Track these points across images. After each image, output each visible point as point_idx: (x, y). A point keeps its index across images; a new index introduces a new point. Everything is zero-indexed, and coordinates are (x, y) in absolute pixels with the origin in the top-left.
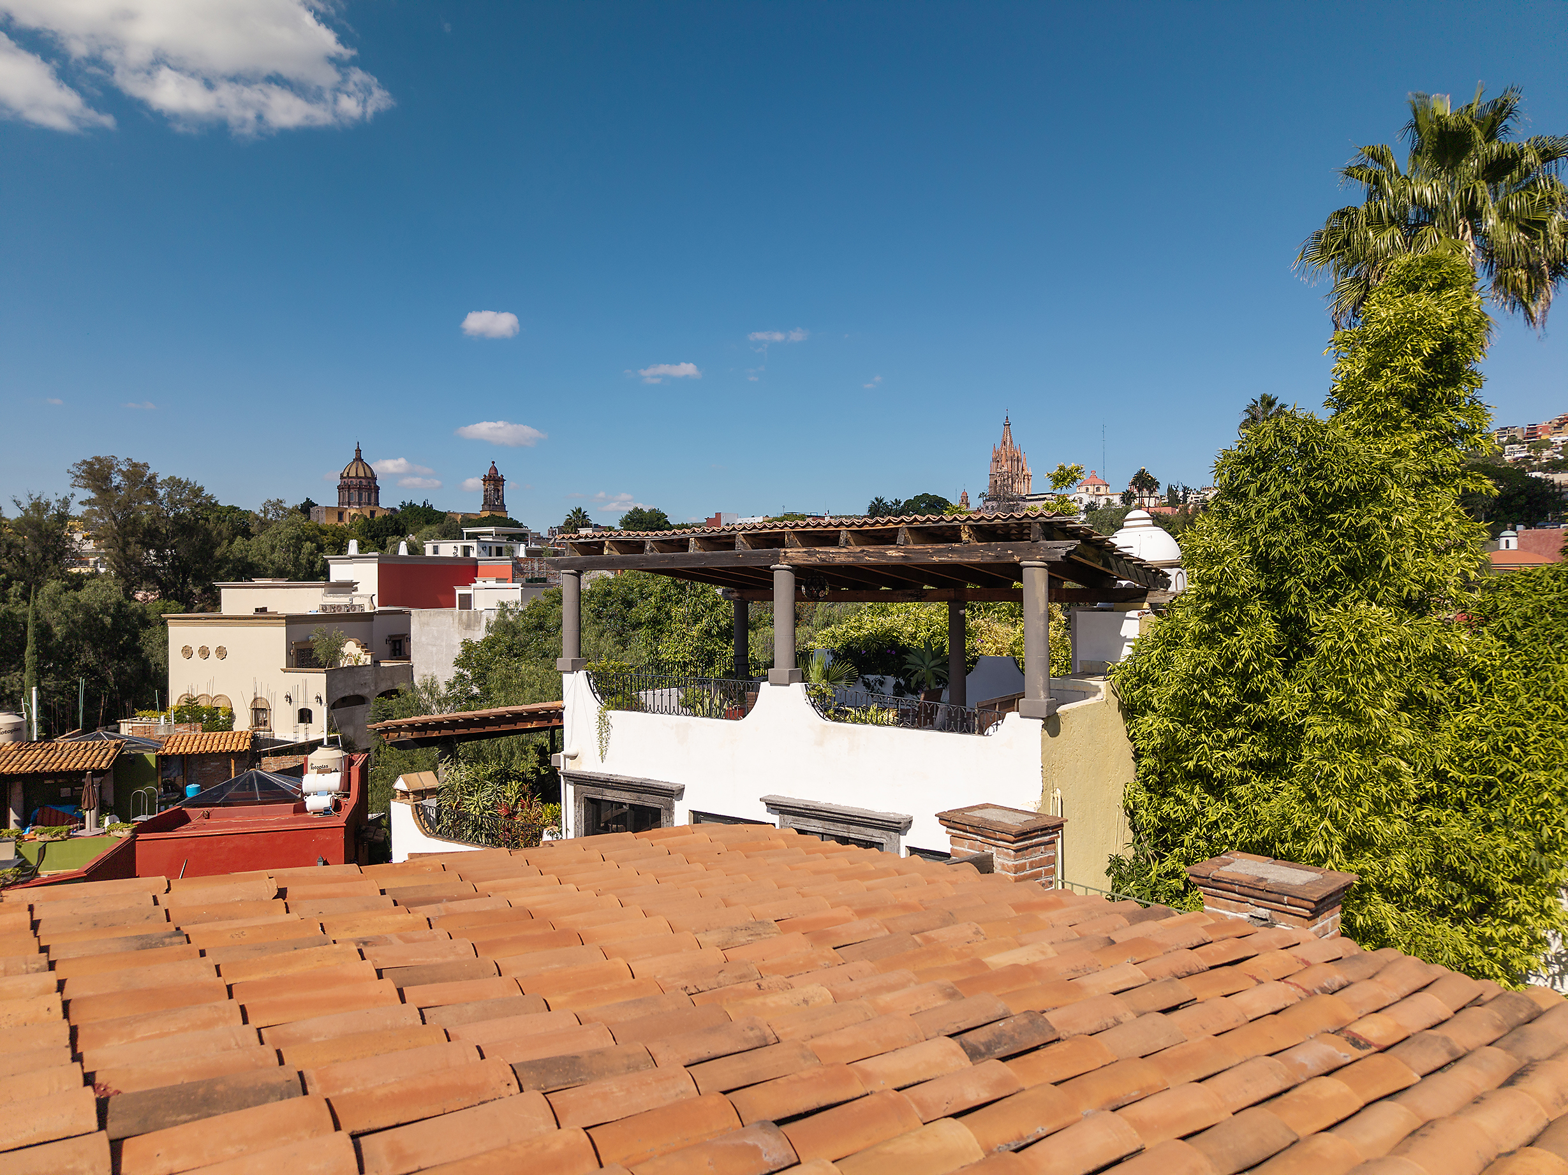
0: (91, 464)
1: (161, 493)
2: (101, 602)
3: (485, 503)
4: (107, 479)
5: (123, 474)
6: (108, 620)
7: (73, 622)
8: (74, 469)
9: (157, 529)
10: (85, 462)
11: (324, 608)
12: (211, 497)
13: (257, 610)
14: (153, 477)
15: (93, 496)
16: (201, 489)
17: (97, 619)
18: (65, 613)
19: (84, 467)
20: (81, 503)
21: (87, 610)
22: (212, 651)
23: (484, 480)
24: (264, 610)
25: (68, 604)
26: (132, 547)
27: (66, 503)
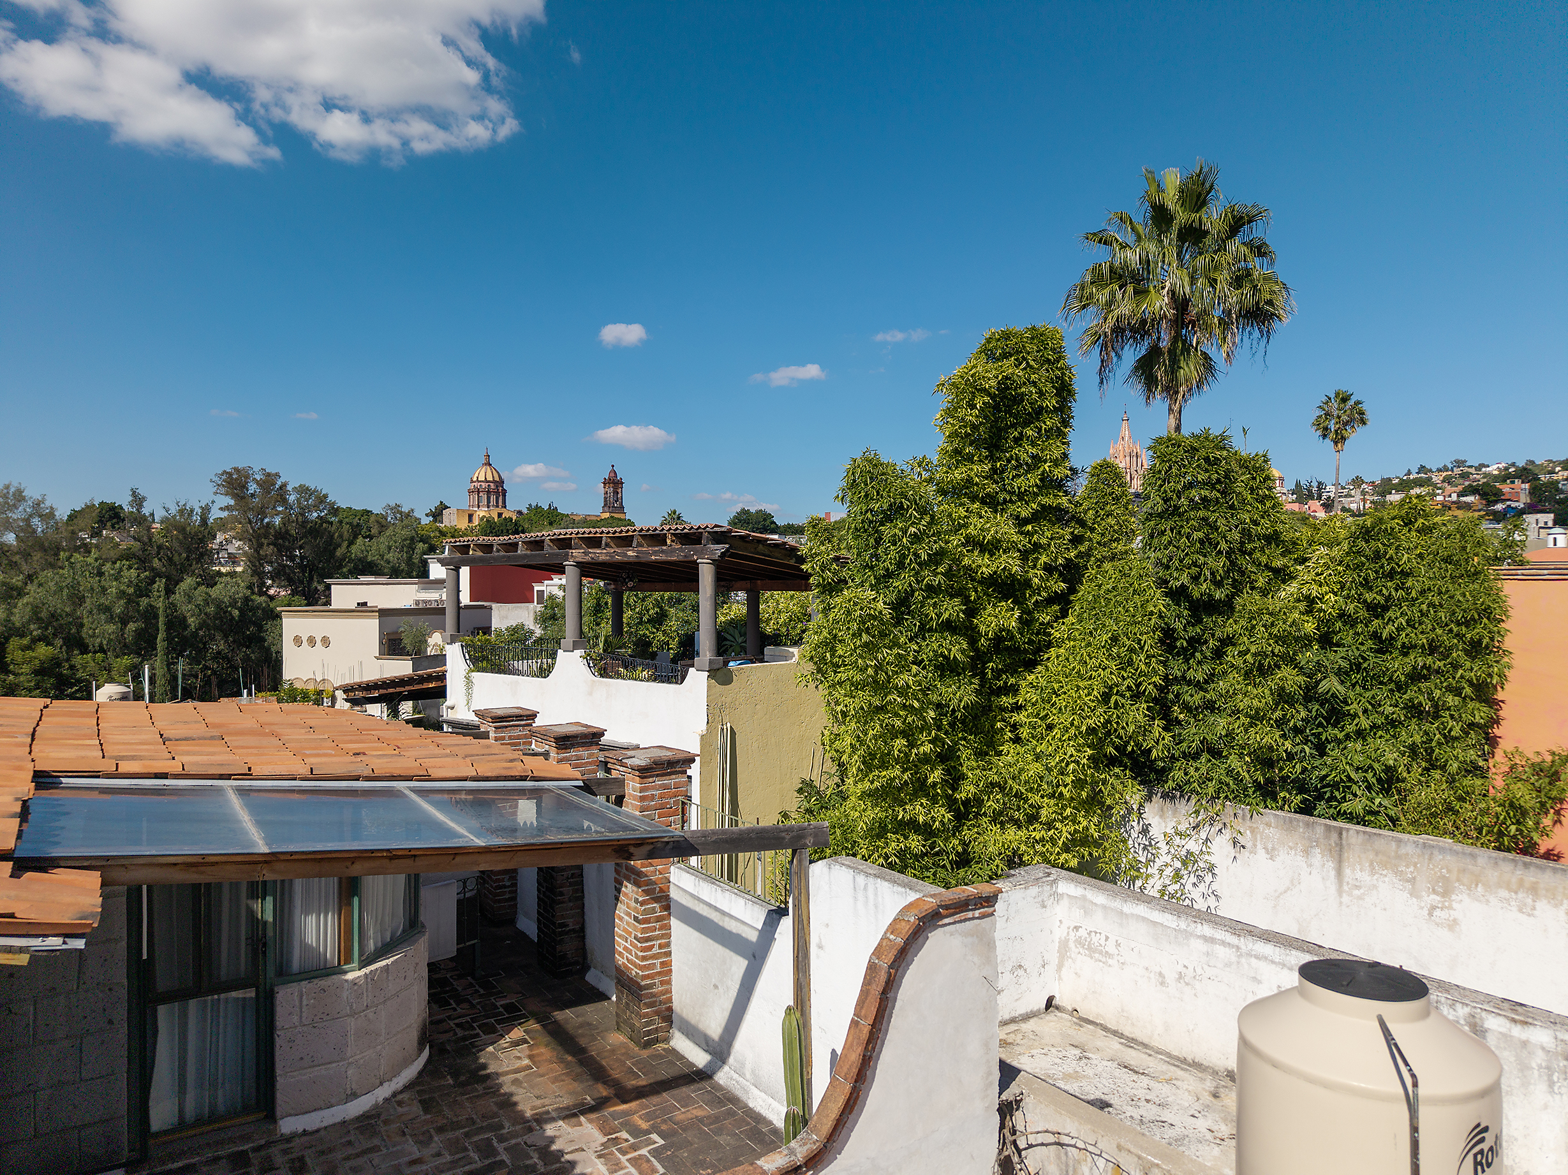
0: (230, 474)
1: (292, 498)
2: (230, 597)
3: (605, 505)
4: (244, 487)
5: (257, 482)
6: (236, 613)
7: (206, 614)
8: (217, 479)
9: (287, 532)
10: (225, 472)
11: (417, 602)
12: (334, 503)
13: (358, 604)
14: (284, 485)
15: (232, 502)
16: (326, 496)
17: (227, 611)
18: (197, 606)
19: (224, 477)
20: (221, 509)
21: (219, 604)
22: (318, 640)
23: (604, 483)
24: (365, 604)
25: (200, 598)
26: (265, 547)
27: (206, 510)
